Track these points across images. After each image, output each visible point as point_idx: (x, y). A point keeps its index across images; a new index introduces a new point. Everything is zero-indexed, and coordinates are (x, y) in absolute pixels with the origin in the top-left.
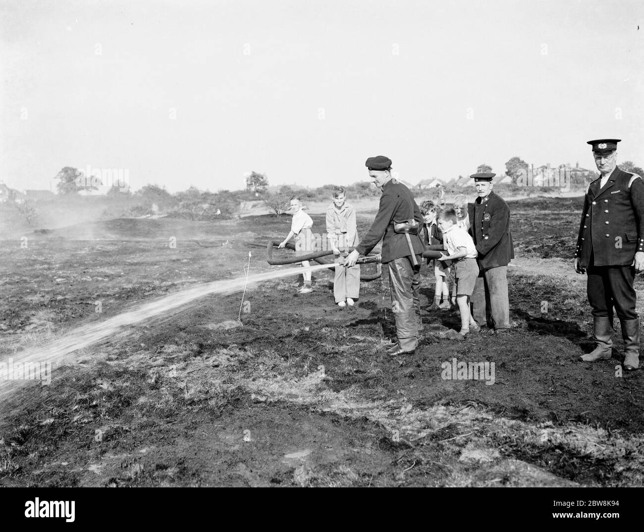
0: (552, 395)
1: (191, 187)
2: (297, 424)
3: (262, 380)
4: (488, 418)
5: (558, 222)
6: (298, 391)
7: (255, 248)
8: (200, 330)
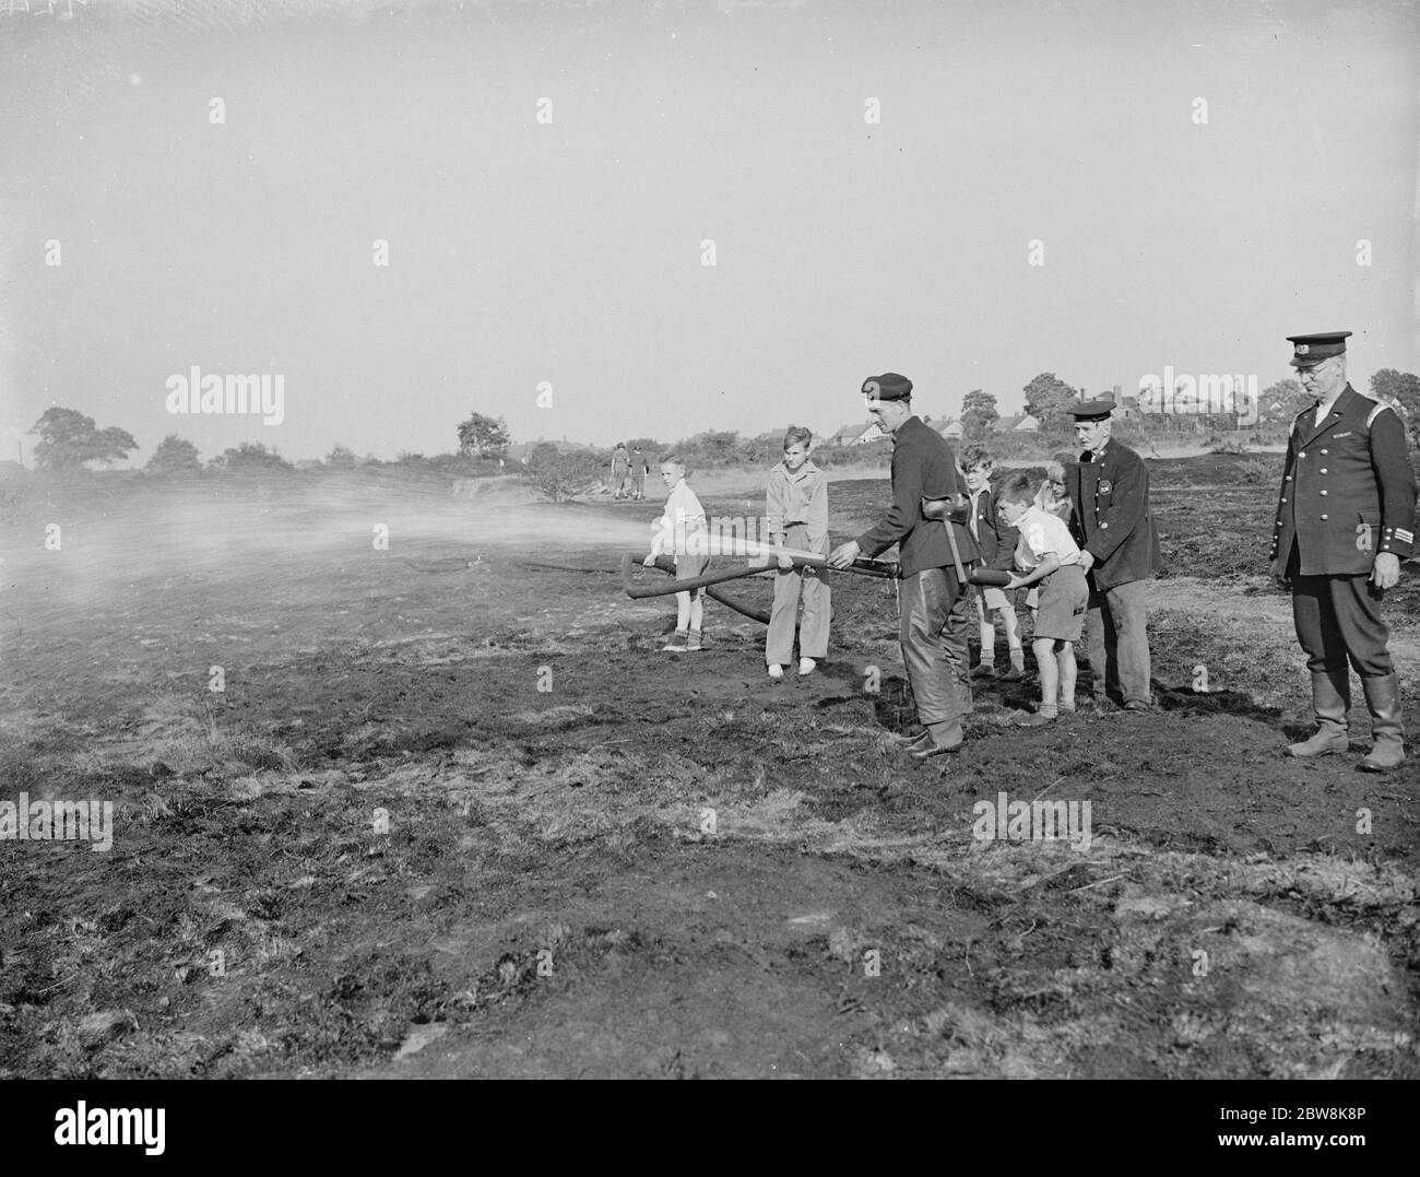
0: (1254, 811)
1: (338, 449)
2: (792, 869)
3: (679, 806)
4: (1142, 852)
5: (1164, 509)
6: (759, 822)
7: (537, 571)
8: (510, 725)
